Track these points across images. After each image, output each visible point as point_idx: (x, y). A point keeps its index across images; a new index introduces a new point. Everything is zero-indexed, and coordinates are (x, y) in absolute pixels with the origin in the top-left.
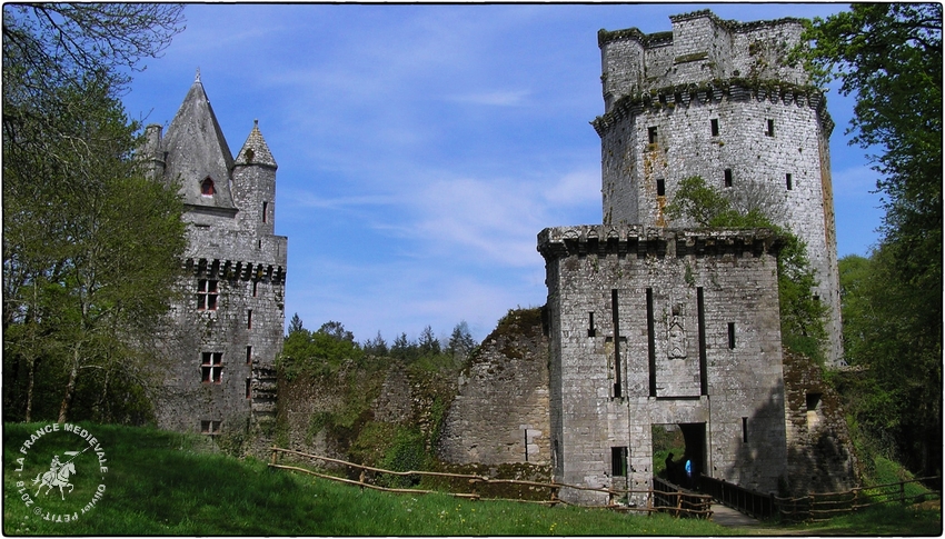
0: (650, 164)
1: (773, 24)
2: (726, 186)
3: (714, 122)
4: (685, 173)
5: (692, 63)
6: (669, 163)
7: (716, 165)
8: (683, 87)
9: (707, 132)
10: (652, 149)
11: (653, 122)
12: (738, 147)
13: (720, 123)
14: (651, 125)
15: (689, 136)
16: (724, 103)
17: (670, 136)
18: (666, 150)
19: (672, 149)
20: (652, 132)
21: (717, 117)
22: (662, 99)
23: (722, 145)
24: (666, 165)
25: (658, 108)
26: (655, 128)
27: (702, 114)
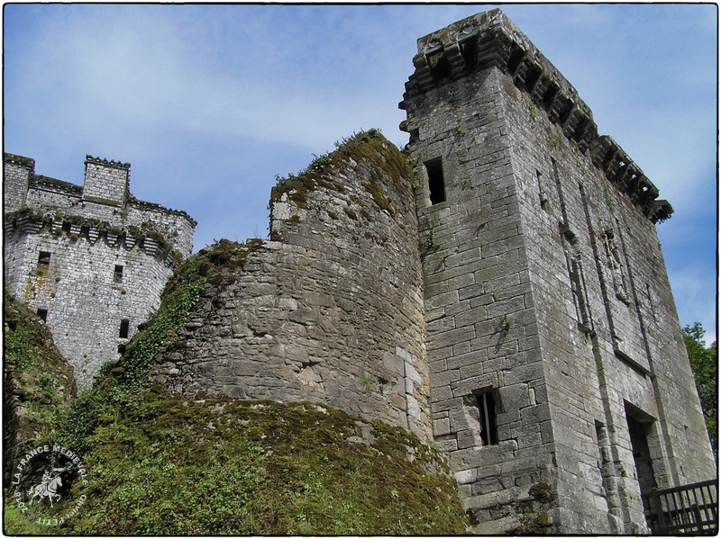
0: (33, 289)
1: (169, 212)
2: (121, 336)
3: (119, 269)
4: (75, 310)
5: (103, 206)
6: (58, 294)
7: (113, 311)
8: (95, 222)
9: (108, 276)
10: (40, 274)
11: (48, 247)
12: (141, 300)
13: (126, 271)
14: (45, 250)
15: (88, 274)
16: (134, 253)
17: (65, 267)
18: (58, 280)
19: (64, 281)
20: (44, 257)
21: (124, 264)
22: (67, 227)
23: (124, 293)
24: (53, 296)
25: (58, 234)
26: (48, 255)
27: (105, 256)
